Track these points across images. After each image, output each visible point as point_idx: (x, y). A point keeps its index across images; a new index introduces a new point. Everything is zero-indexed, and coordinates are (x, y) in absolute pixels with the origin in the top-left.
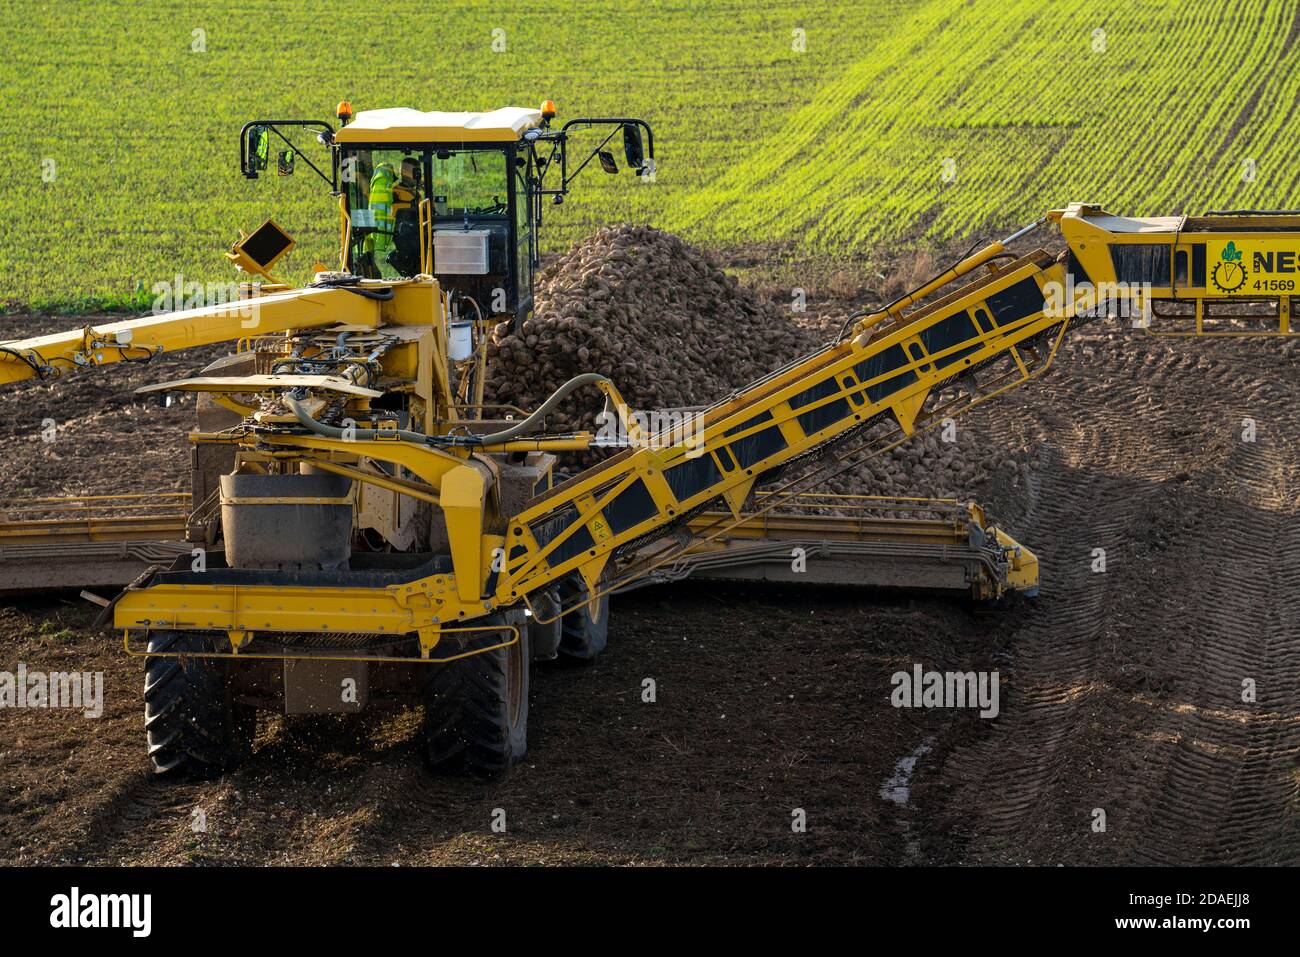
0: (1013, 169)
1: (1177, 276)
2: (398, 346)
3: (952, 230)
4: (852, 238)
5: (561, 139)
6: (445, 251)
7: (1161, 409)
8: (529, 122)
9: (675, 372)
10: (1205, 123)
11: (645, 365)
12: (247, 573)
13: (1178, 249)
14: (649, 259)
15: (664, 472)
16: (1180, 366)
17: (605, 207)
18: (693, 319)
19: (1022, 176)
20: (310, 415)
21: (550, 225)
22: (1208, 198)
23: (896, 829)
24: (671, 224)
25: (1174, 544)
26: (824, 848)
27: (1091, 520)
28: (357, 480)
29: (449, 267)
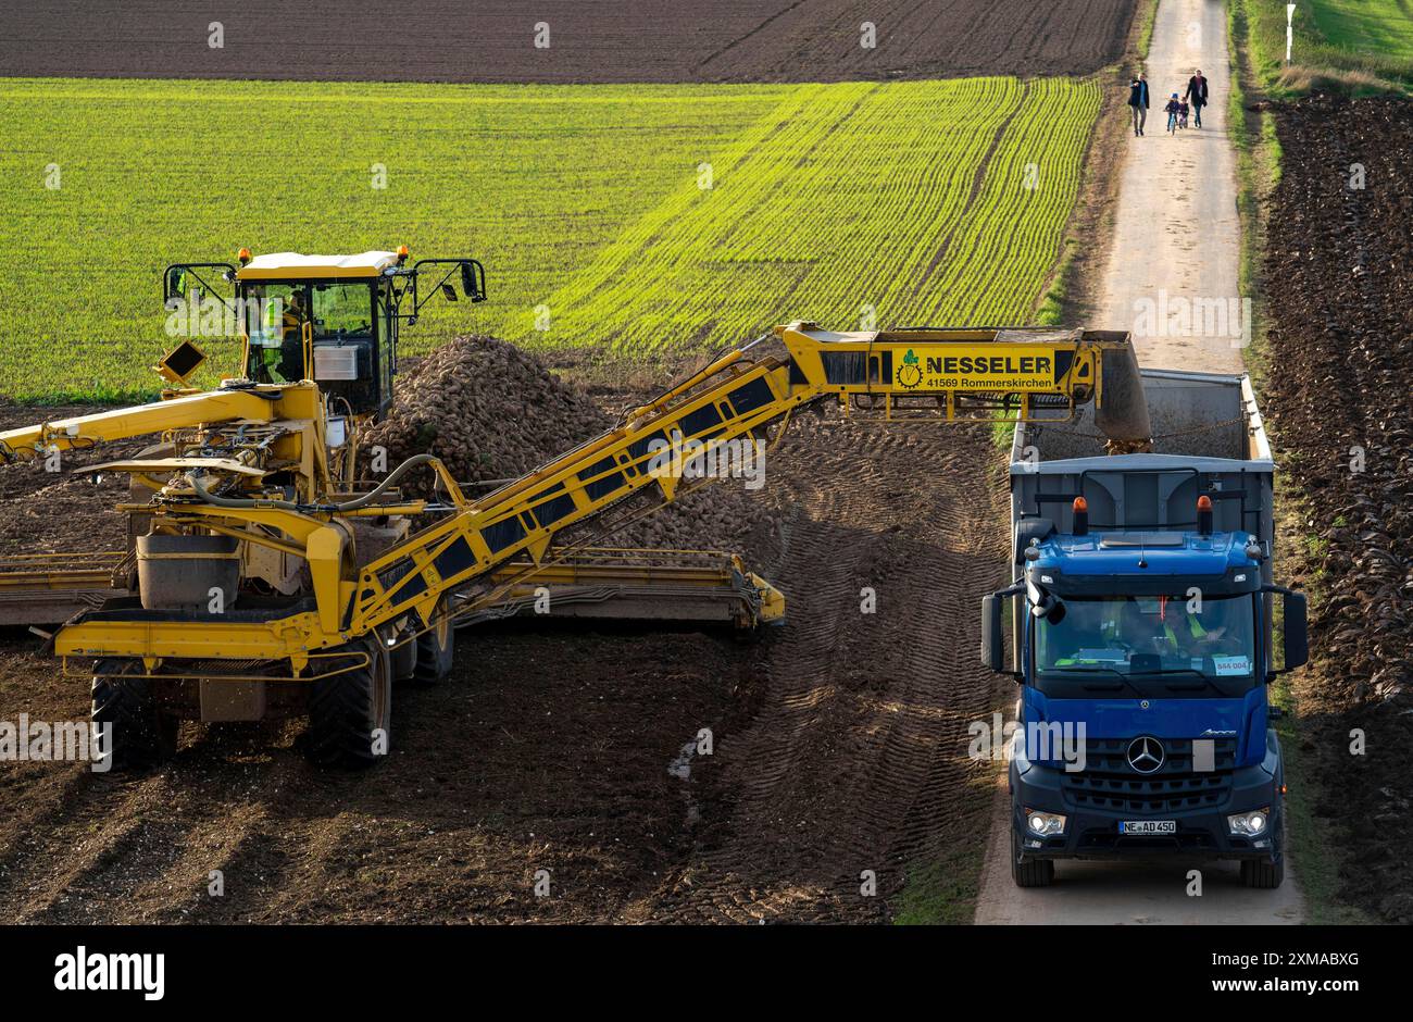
0: (769, 294)
1: (871, 376)
2: (288, 435)
3: (723, 340)
4: (647, 346)
5: (413, 274)
6: (322, 362)
7: (880, 476)
8: (388, 262)
9: (511, 449)
10: (910, 261)
11: (488, 444)
12: (157, 612)
13: (872, 355)
14: (492, 362)
15: (481, 531)
16: (894, 444)
17: (458, 322)
18: (525, 407)
19: (776, 299)
20: (205, 489)
21: (415, 336)
22: (913, 317)
23: (680, 798)
24: (508, 335)
25: (890, 579)
26: (625, 813)
27: (828, 562)
28: (244, 540)
29: (326, 375)
